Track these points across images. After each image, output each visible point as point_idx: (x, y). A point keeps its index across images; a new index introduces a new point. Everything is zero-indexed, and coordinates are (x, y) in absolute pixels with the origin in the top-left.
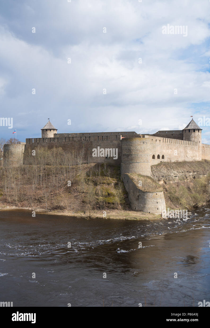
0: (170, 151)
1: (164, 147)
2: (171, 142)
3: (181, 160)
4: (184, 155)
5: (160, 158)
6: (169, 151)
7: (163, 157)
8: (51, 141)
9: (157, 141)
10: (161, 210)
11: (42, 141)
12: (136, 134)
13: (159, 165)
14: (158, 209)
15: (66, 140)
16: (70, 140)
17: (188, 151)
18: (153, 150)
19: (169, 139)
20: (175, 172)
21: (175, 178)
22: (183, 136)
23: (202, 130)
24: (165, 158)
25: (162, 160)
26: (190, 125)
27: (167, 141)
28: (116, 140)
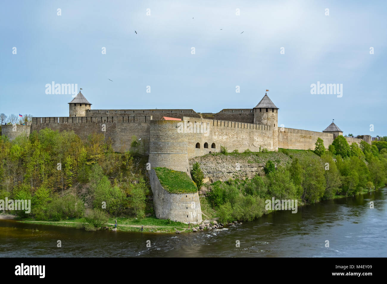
0: (224, 138)
1: (215, 132)
2: (226, 125)
3: (241, 150)
4: (249, 143)
5: (209, 147)
7: (213, 146)
8: (64, 122)
10: (192, 217)
11: (53, 122)
12: (194, 112)
13: (205, 157)
14: (188, 217)
15: (83, 121)
16: (88, 121)
17: (255, 138)
19: (224, 121)
20: (230, 167)
21: (229, 174)
22: (253, 117)
23: (277, 109)
24: (216, 147)
25: (213, 150)
26: (262, 102)
27: (219, 123)
28: (146, 122)
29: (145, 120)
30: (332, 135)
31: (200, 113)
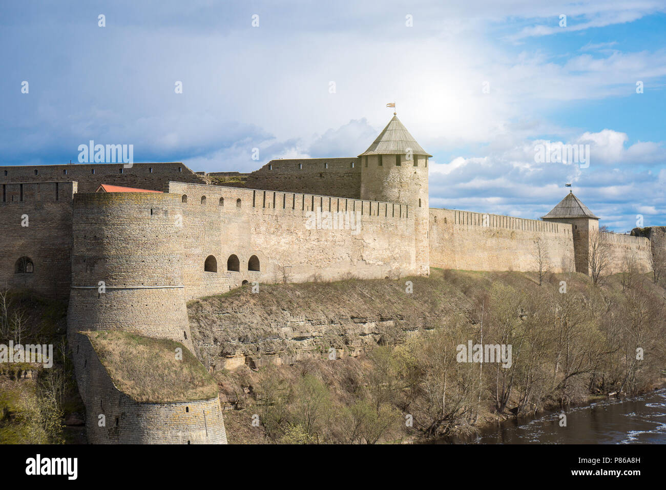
0: (283, 240)
1: (258, 226)
2: (289, 204)
3: (331, 273)
4: (350, 253)
5: (241, 268)
6: (283, 242)
7: (254, 264)
9: (225, 202)
12: (187, 171)
13: (234, 294)
17: (368, 240)
18: (207, 238)
19: (282, 193)
20: (301, 322)
21: (298, 343)
22: (359, 182)
23: (427, 157)
24: (261, 268)
25: (251, 276)
26: (384, 138)
27: (269, 200)
28: (57, 199)
29: (55, 192)
30: (569, 227)
31: (203, 173)
